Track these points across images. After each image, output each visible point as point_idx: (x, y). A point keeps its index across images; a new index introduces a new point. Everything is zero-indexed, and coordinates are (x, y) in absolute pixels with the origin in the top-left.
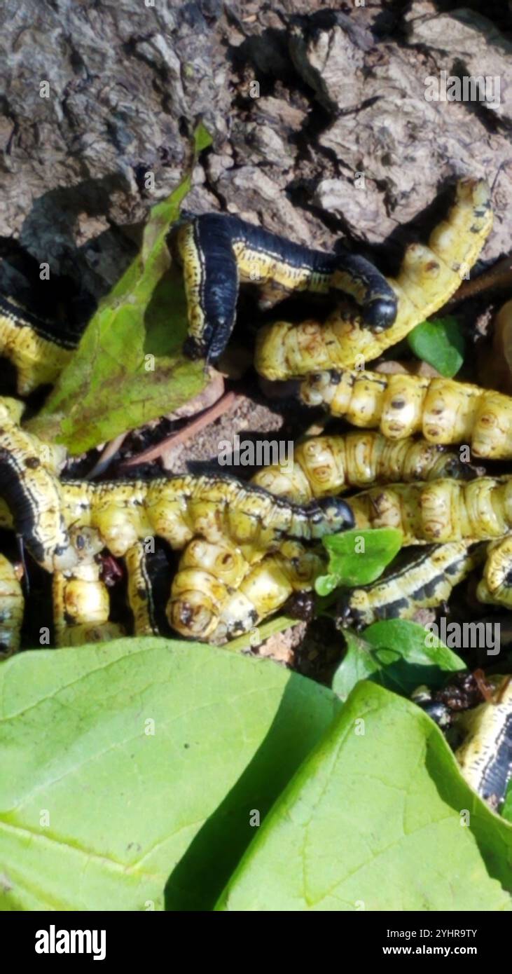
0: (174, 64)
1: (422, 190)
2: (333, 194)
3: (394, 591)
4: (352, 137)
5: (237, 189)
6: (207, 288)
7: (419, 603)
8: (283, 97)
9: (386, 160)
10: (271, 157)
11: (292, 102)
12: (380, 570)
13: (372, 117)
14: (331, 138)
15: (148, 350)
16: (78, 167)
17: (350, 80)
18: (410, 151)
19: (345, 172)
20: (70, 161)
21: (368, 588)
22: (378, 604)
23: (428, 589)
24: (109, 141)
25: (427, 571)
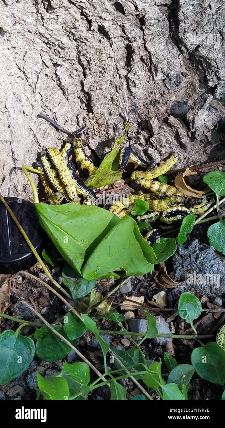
0: (127, 118)
1: (167, 154)
2: (151, 151)
3: (145, 217)
4: (156, 140)
5: (134, 147)
6: (124, 156)
7: (149, 220)
8: (145, 132)
9: (161, 146)
10: (141, 142)
11: (147, 133)
12: (144, 213)
13: (160, 136)
14: (152, 140)
15: (112, 170)
16: (107, 136)
17: (157, 128)
18: (165, 145)
19: (154, 148)
20: (106, 135)
21: (140, 216)
22: (141, 219)
23: (151, 218)
24: (113, 131)
25: (152, 215)
